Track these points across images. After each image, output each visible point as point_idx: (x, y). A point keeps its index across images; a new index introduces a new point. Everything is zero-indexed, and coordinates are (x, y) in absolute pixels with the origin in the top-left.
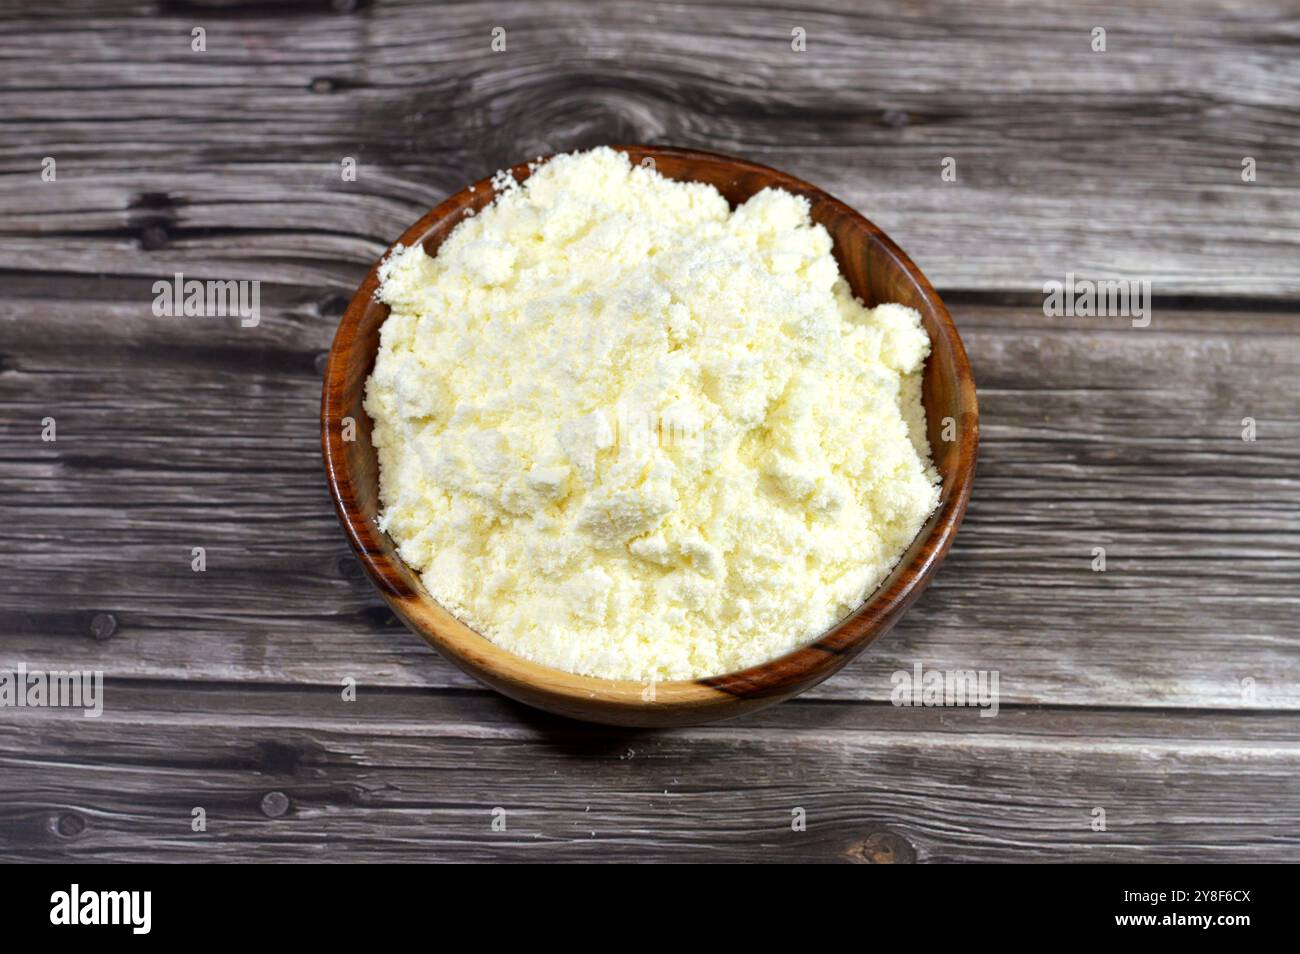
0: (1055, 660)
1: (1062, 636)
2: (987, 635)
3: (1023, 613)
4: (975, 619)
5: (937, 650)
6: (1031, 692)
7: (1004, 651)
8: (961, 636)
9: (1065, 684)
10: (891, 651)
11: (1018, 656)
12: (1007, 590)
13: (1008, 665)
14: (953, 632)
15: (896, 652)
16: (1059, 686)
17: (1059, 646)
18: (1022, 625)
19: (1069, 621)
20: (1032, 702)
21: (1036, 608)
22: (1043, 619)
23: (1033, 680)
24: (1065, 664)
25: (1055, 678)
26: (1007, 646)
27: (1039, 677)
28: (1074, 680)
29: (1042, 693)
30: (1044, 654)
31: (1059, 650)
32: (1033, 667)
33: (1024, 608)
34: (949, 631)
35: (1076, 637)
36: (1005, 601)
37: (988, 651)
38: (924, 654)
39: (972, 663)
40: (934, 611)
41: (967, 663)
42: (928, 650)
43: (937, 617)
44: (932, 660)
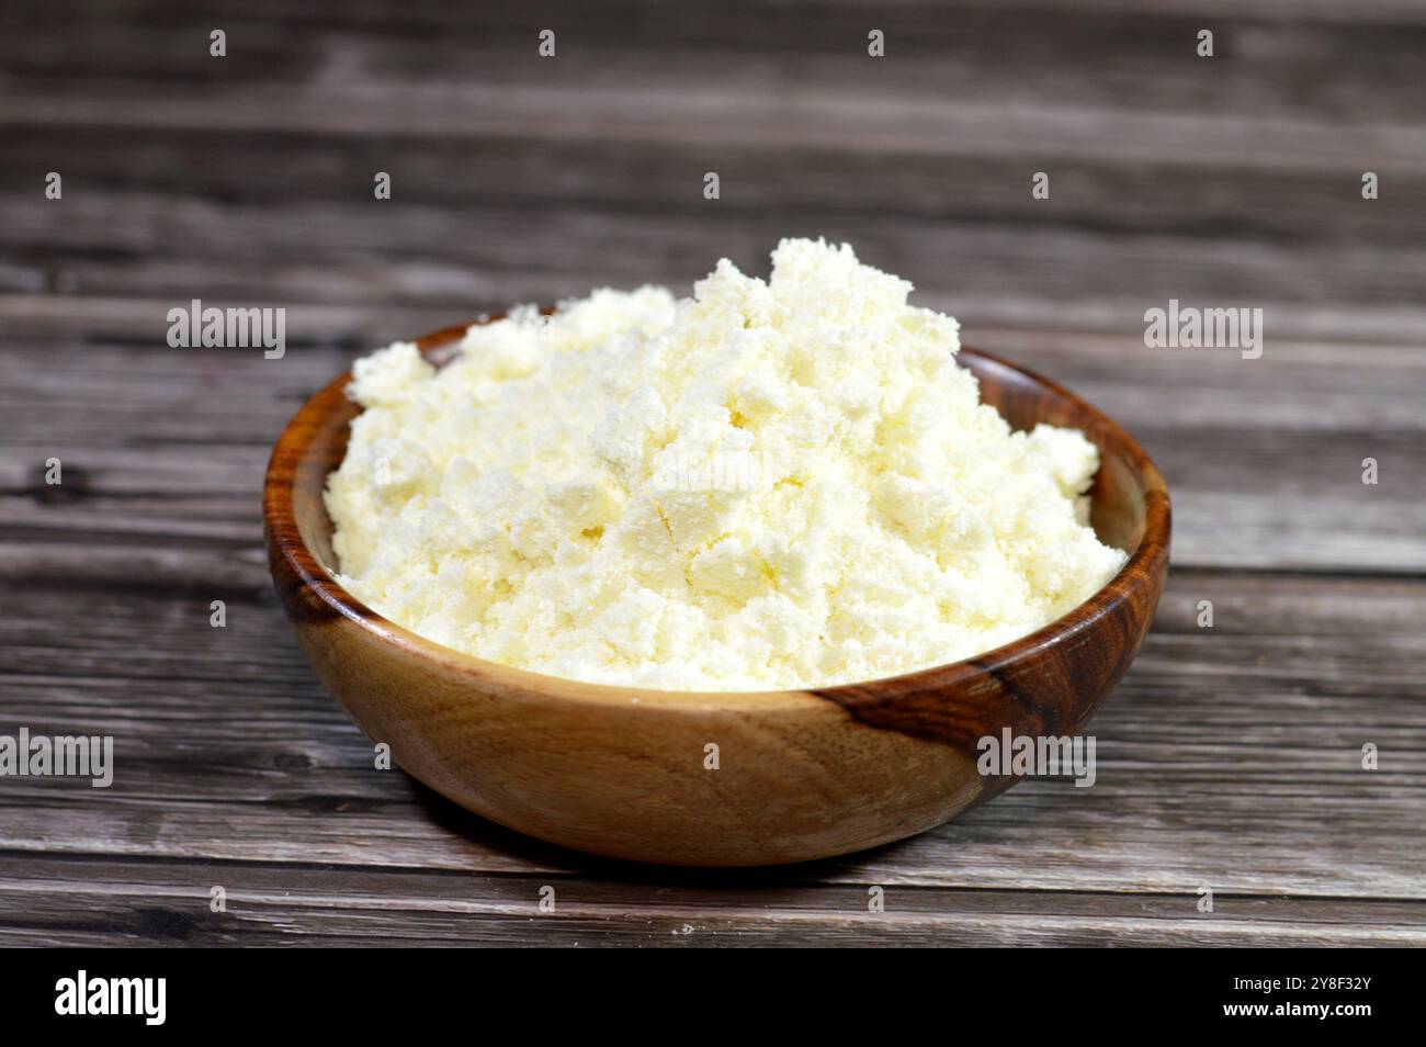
0: (1303, 858)
1: (1310, 838)
2: (1201, 836)
3: (1250, 817)
4: (1183, 822)
5: (1130, 848)
6: (1271, 885)
7: (1228, 850)
8: (1163, 836)
9: (1320, 878)
10: (1065, 848)
11: (1248, 854)
12: (1224, 798)
13: (1234, 861)
14: (1153, 833)
15: (1070, 848)
16: (1312, 880)
17: (1308, 846)
18: (1246, 829)
19: (1317, 825)
20: (1275, 893)
21: (1271, 813)
22: (1278, 822)
23: (1273, 875)
24: (1315, 861)
25: (1303, 874)
26: (1232, 846)
27: (1281, 872)
28: (1332, 876)
29: (1288, 885)
30: (1286, 853)
31: (1306, 850)
32: (1271, 864)
33: (1250, 813)
34: (1146, 832)
35: (1327, 839)
36: (1223, 807)
37: (1205, 849)
38: (1112, 851)
39: (1183, 859)
40: (1123, 815)
41: (1175, 859)
42: (1118, 848)
43: (1128, 820)
44: (1124, 857)
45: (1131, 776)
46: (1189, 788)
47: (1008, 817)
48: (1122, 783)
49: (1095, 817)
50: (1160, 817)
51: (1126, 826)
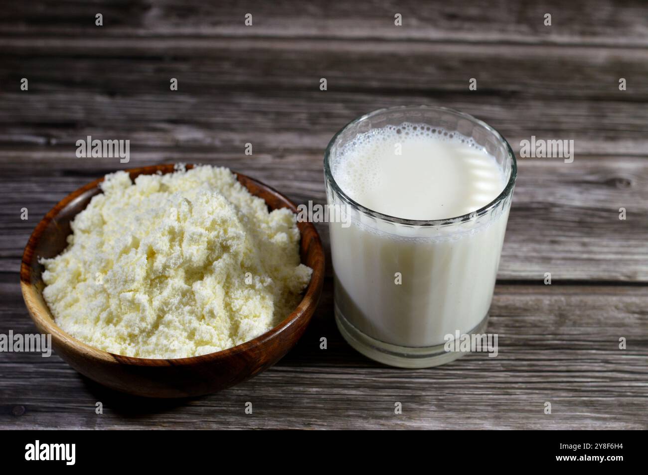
0: (483, 424)
1: (486, 414)
2: (449, 414)
3: (467, 405)
4: (444, 407)
5: (424, 420)
7: (458, 420)
8: (436, 414)
10: (403, 421)
11: (465, 422)
12: (459, 396)
13: (459, 426)
14: (433, 413)
15: (405, 421)
17: (485, 418)
18: (465, 410)
19: (489, 408)
21: (474, 403)
22: (476, 407)
26: (459, 418)
30: (477, 421)
31: (484, 420)
33: (467, 403)
34: (430, 412)
35: (493, 414)
36: (458, 400)
37: (450, 420)
38: (418, 422)
39: (442, 425)
40: (423, 404)
41: (439, 425)
42: (421, 420)
43: (425, 407)
44: (422, 424)
45: (427, 386)
46: (447, 391)
47: (384, 406)
48: (424, 389)
49: (414, 406)
50: (436, 406)
51: (423, 409)
